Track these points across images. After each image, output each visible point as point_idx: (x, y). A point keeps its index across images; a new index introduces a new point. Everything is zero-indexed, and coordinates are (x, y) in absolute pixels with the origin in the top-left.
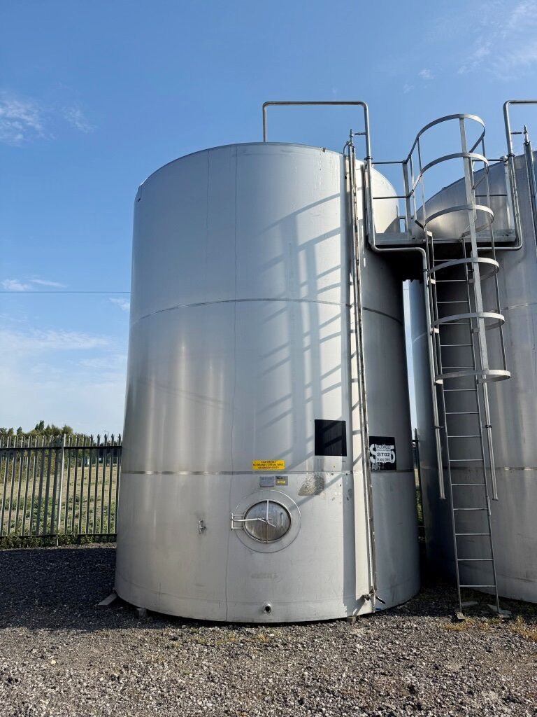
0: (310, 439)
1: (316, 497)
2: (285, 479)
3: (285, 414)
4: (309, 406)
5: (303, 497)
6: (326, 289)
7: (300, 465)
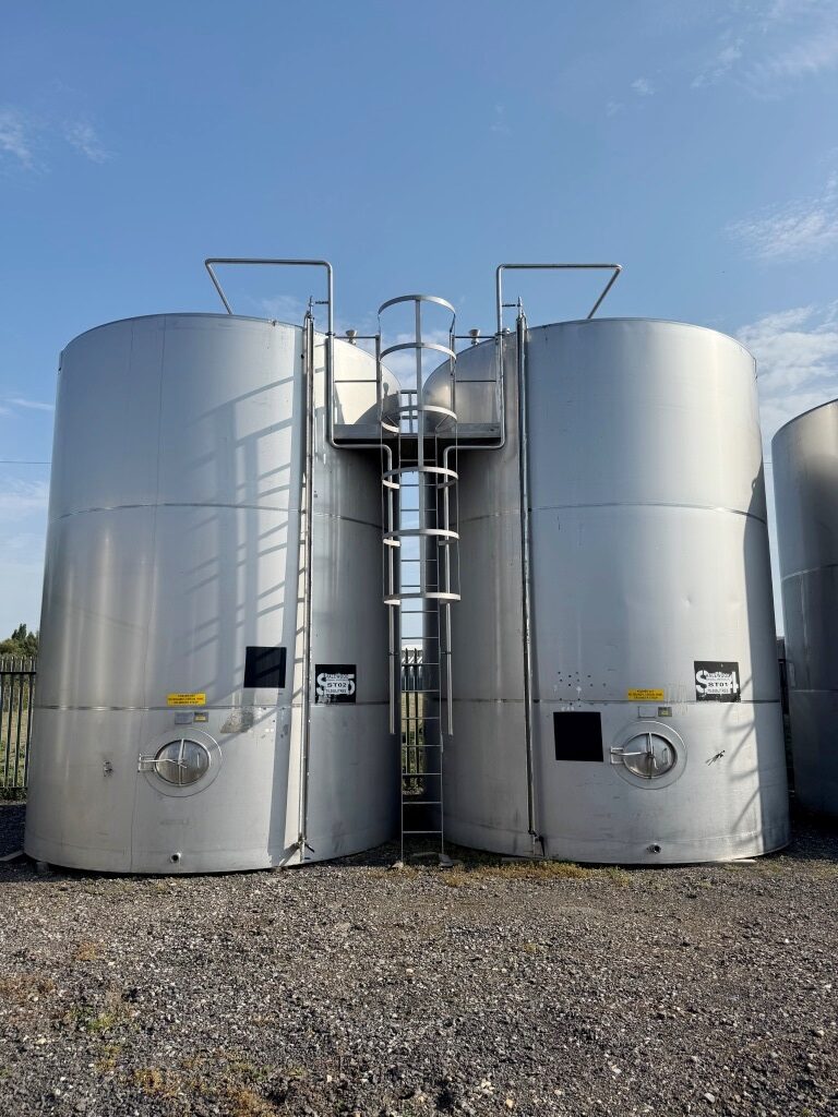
0: (238, 670)
1: (243, 735)
2: (206, 715)
3: (210, 641)
4: (240, 632)
5: (225, 735)
6: (269, 493)
7: (224, 700)
